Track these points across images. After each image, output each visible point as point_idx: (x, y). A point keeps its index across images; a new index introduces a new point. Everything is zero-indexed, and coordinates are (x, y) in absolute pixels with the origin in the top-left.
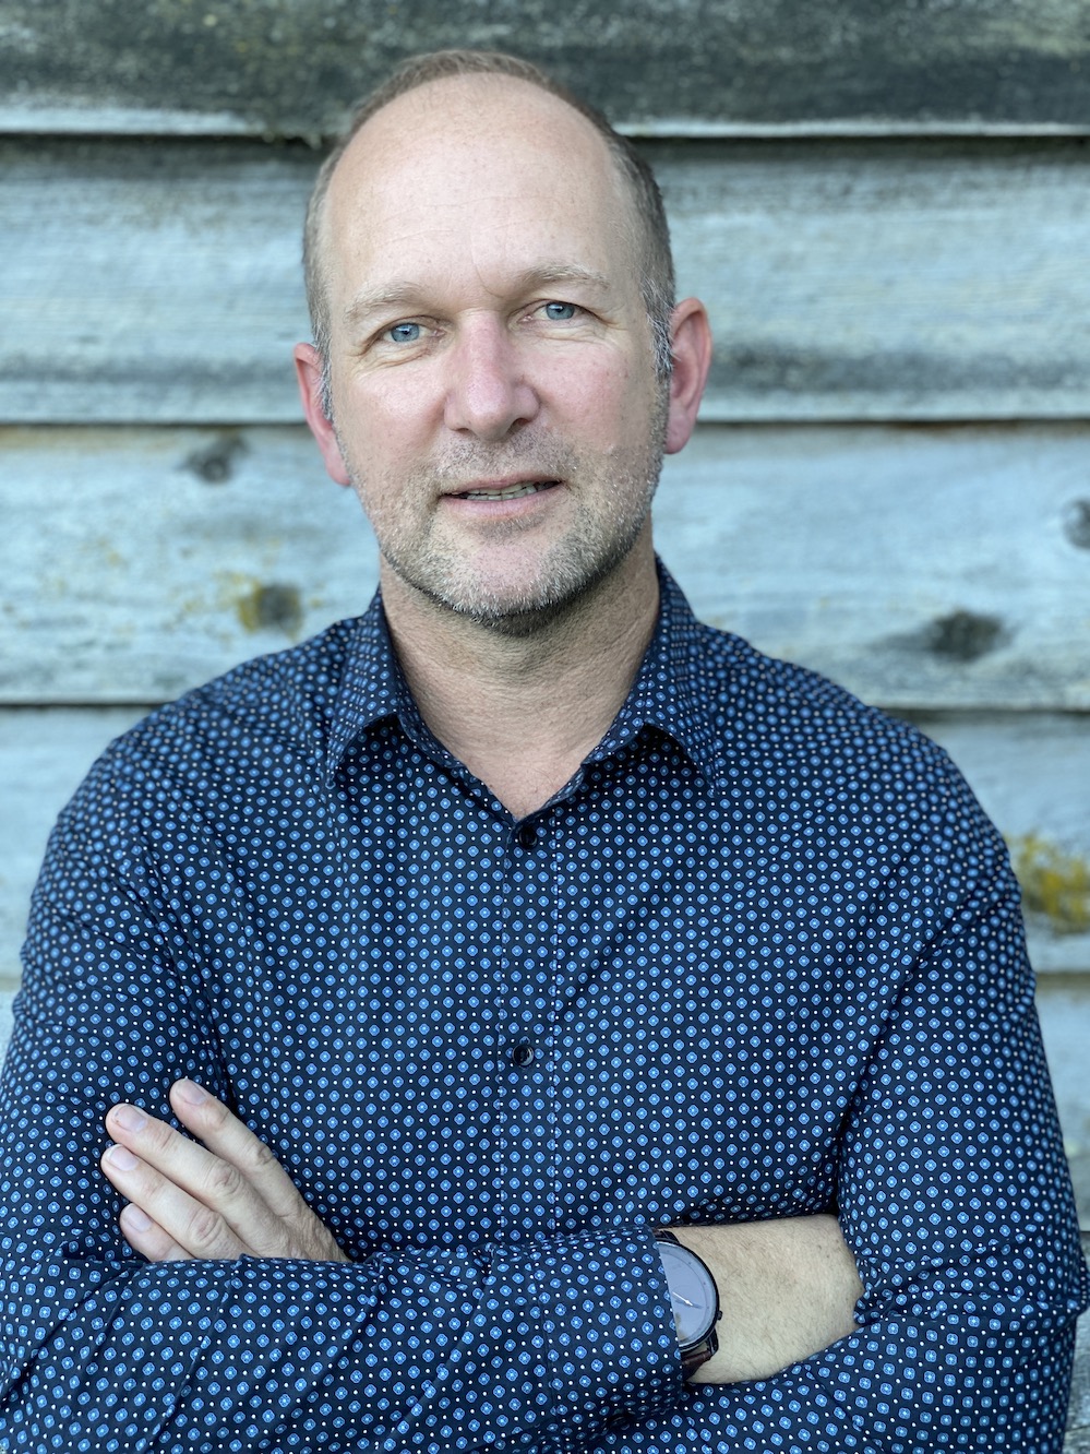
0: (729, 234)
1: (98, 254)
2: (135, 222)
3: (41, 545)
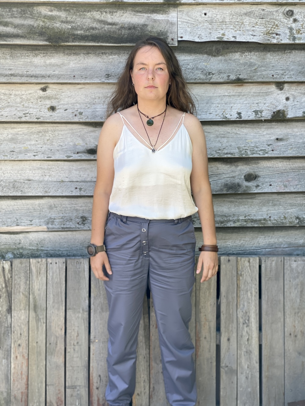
0: (113, 58)
1: (29, 61)
2: (34, 56)
3: (21, 100)
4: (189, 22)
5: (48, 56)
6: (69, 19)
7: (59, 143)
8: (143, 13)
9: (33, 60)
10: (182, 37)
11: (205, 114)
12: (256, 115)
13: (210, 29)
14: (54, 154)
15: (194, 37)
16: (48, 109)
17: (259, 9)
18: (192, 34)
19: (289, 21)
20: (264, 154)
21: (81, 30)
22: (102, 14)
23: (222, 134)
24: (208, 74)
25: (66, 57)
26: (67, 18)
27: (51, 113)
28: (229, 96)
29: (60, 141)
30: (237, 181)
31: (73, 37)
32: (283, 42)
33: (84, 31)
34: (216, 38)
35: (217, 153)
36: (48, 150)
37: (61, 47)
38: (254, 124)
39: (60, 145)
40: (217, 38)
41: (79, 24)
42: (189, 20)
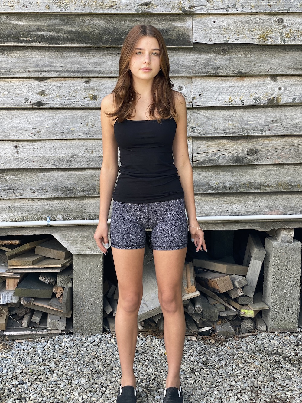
1: (76, 60)
2: (80, 56)
3: (69, 91)
4: (201, 28)
5: (91, 55)
8: (166, 21)
9: (79, 59)
10: (196, 40)
11: (215, 101)
12: (256, 101)
13: (218, 33)
14: (95, 134)
15: (206, 40)
16: (91, 97)
17: (256, 18)
18: (204, 38)
19: (280, 27)
20: (262, 133)
21: (117, 35)
22: (133, 22)
23: (229, 117)
24: (217, 69)
25: (105, 56)
26: (106, 25)
27: (94, 101)
28: (234, 86)
30: (241, 155)
31: (111, 41)
32: (276, 43)
33: (120, 35)
36: (91, 131)
37: (101, 48)
38: (254, 109)
40: (224, 41)
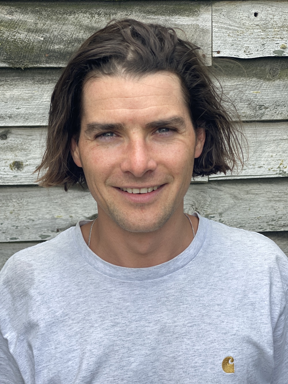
4: (230, 27)
5: (9, 84)
6: (40, 26)
7: (29, 216)
8: (158, 14)
10: (218, 52)
11: (252, 168)
13: (262, 38)
14: (21, 233)
15: (237, 52)
16: (11, 166)
18: (234, 47)
21: (60, 43)
22: (92, 17)
23: (278, 196)
24: (257, 108)
25: (37, 86)
26: (37, 24)
27: (15, 172)
29: (30, 214)
31: (47, 55)
33: (65, 45)
34: (272, 52)
35: (269, 225)
36: (13, 227)
37: (28, 70)
39: (30, 219)
40: (274, 52)
41: (56, 33)
42: (230, 25)
